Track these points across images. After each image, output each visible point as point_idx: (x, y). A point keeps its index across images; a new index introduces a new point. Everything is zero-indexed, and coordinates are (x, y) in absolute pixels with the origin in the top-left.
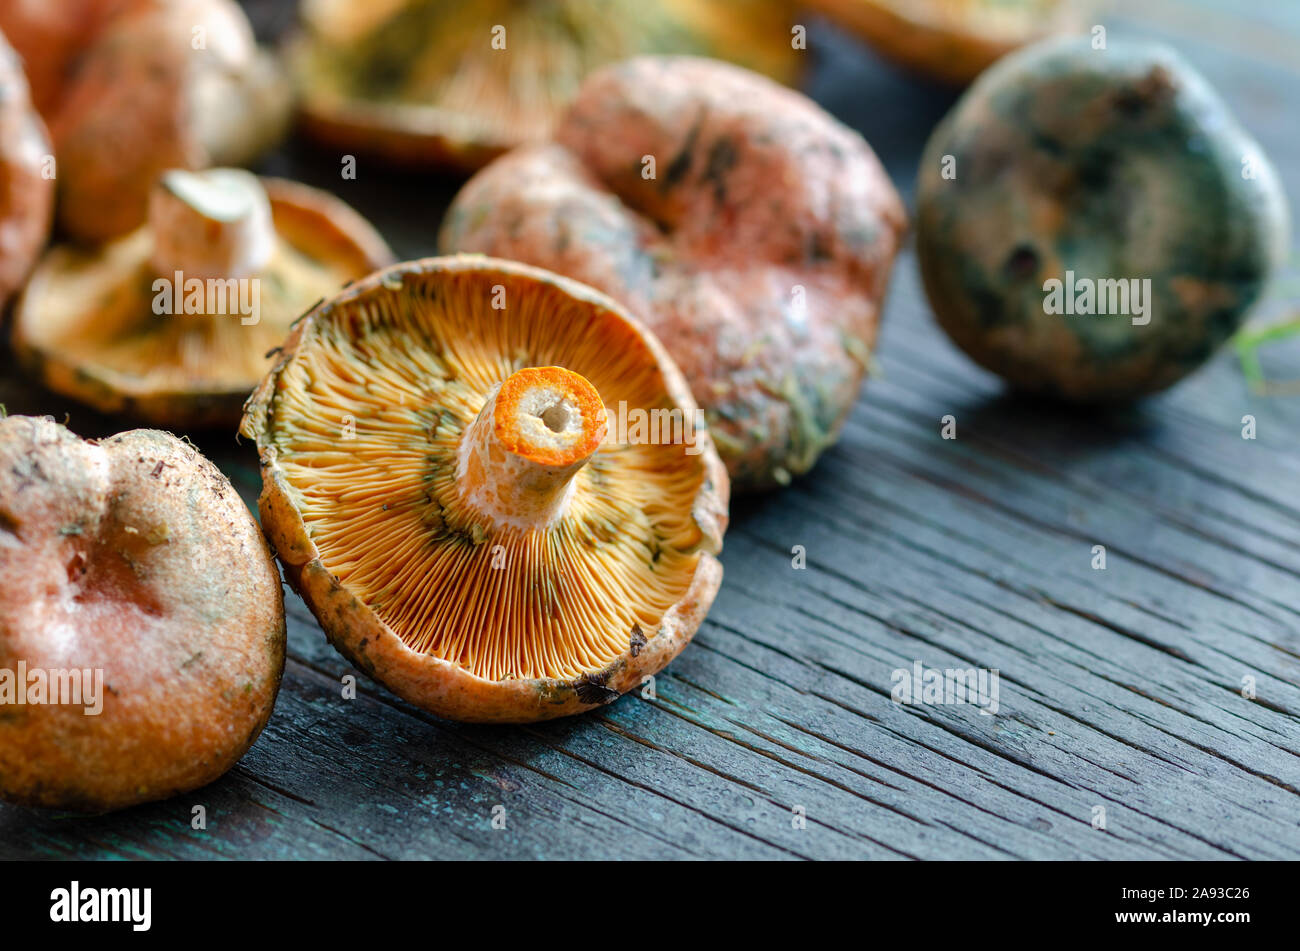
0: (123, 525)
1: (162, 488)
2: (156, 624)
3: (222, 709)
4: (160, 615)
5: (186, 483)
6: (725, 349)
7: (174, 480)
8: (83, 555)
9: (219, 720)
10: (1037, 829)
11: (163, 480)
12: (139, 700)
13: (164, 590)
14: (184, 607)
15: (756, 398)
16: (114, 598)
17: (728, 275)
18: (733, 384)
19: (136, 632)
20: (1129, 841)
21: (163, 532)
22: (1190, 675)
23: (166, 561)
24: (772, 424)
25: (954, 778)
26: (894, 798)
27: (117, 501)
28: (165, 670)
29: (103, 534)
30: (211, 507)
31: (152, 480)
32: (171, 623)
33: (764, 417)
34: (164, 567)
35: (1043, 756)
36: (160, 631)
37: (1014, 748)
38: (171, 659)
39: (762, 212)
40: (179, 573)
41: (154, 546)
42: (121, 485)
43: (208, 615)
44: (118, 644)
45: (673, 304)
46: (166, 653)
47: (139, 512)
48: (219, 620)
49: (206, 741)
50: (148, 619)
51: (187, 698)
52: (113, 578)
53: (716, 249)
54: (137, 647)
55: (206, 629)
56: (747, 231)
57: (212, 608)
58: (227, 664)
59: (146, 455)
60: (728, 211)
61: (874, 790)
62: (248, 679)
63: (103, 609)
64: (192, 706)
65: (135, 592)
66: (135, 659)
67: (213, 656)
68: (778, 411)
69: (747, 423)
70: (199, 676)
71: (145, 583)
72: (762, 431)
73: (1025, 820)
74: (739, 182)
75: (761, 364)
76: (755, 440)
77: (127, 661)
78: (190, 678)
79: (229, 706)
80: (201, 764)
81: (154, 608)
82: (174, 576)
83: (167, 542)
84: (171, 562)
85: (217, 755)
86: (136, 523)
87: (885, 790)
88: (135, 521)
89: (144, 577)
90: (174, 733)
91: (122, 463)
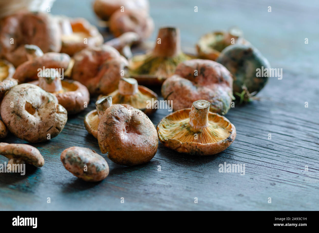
0: (134, 121)
1: (139, 116)
2: (140, 136)
3: (151, 149)
4: (140, 135)
5: (142, 116)
6: (211, 95)
7: (140, 115)
8: (128, 125)
9: (150, 150)
10: (278, 157)
11: (139, 115)
12: (138, 146)
13: (141, 131)
14: (144, 134)
15: (217, 102)
16: (133, 132)
17: (208, 86)
18: (213, 100)
19: (137, 137)
20: (292, 157)
21: (140, 122)
22: (294, 139)
23: (140, 127)
24: (220, 105)
25: (262, 152)
26: (254, 155)
27: (133, 117)
28: (142, 143)
29: (130, 122)
30: (146, 119)
31: (138, 115)
32: (142, 136)
33: (219, 104)
34: (140, 128)
35: (276, 149)
36: (140, 137)
37: (271, 148)
38: (143, 141)
39: (211, 76)
40: (143, 128)
41: (138, 124)
42: (133, 115)
43: (147, 135)
44: (134, 138)
45: (201, 91)
46: (142, 140)
47: (136, 119)
48: (149, 136)
49: (148, 153)
50: (138, 135)
51: (145, 147)
52: (132, 129)
53: (205, 83)
54: (137, 139)
55: (147, 137)
56: (209, 80)
57: (148, 134)
58: (151, 142)
59: (136, 111)
60: (205, 78)
61: (251, 154)
62: (154, 145)
63: (131, 134)
64: (146, 148)
65: (136, 131)
66: (137, 141)
67: (149, 141)
68: (221, 103)
69: (217, 105)
70: (147, 144)
71: (137, 130)
72: (219, 106)
73: (276, 156)
74: (206, 73)
75: (217, 96)
76: (218, 108)
77: (136, 141)
78: (146, 144)
79: (151, 148)
80: (148, 157)
81: (139, 133)
82: (142, 129)
83: (140, 124)
84: (141, 127)
85: (150, 156)
86: (136, 121)
87: (253, 154)
88: (135, 121)
89: (137, 129)
90: (144, 152)
91: (133, 112)
